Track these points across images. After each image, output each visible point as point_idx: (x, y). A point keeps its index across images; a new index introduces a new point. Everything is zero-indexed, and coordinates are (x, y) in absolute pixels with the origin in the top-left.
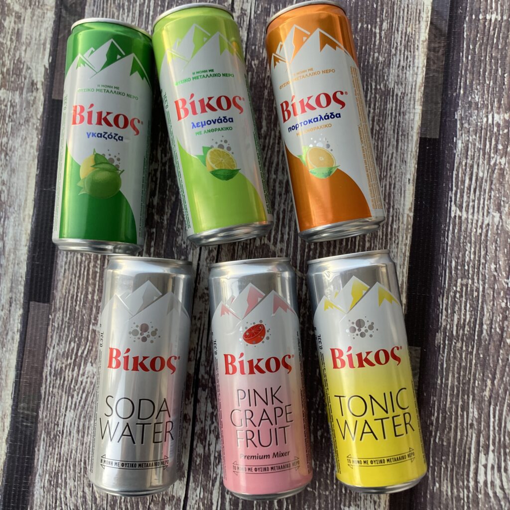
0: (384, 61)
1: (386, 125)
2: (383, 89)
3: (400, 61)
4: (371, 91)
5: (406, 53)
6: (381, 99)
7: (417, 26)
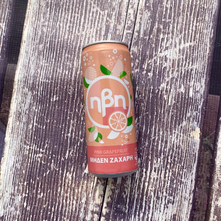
0: (32, 106)
1: (34, 71)
2: (34, 91)
3: (24, 106)
4: (40, 90)
5: (21, 111)
6: (35, 86)
7: (14, 125)
